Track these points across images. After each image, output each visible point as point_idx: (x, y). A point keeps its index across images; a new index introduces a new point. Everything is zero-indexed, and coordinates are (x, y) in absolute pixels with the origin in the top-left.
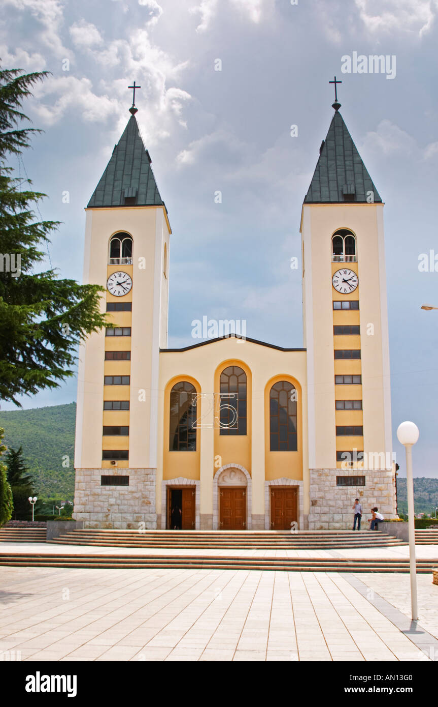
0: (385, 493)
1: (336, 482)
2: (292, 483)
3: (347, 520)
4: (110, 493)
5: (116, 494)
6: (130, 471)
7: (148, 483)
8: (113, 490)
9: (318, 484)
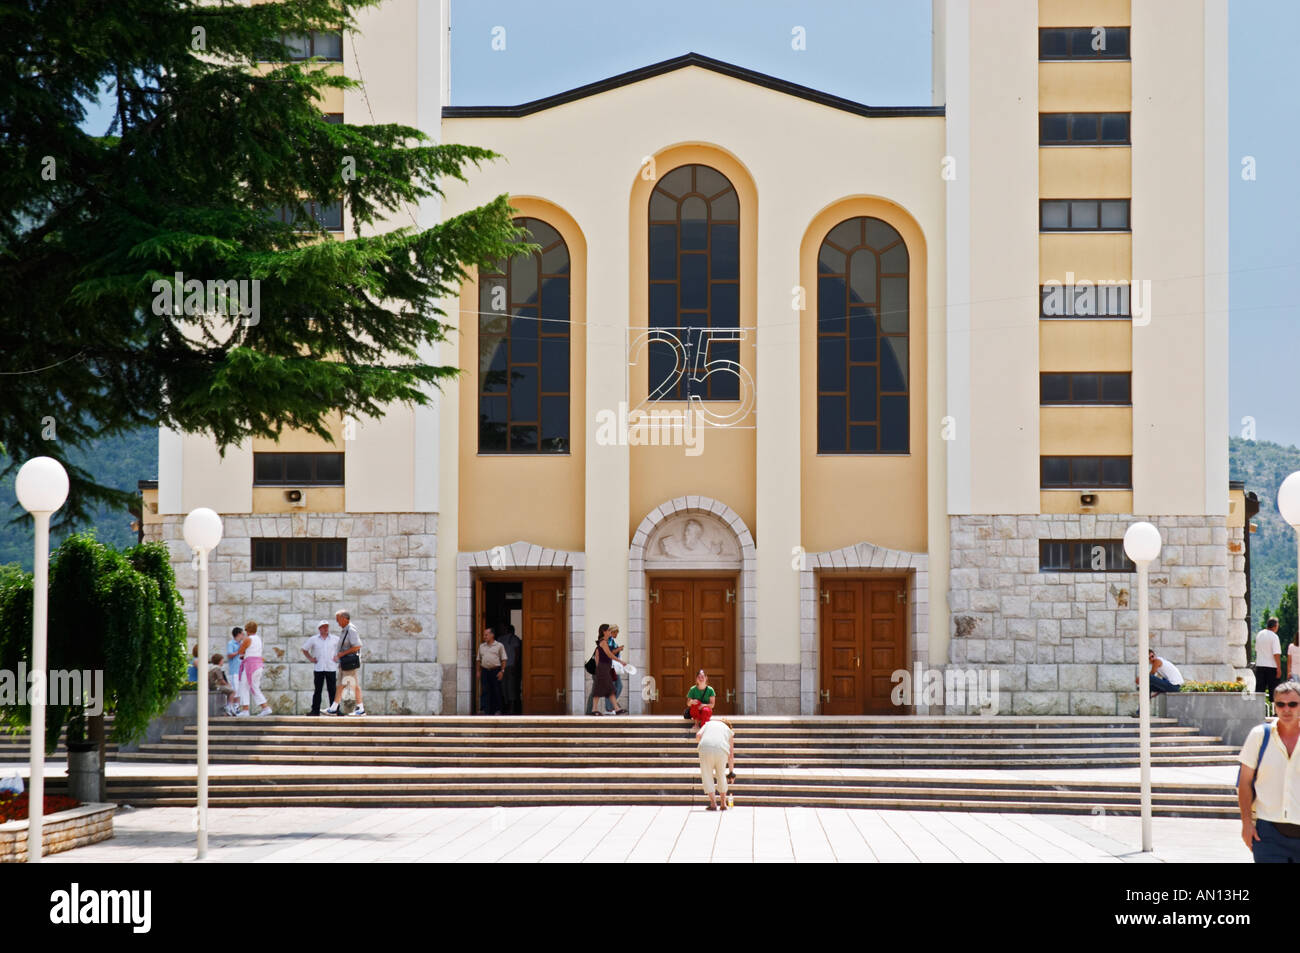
0: (1201, 596)
1: (1036, 561)
2: (893, 560)
3: (1074, 684)
4: (282, 595)
5: (303, 600)
6: (350, 521)
7: (411, 561)
8: (294, 586)
9: (976, 566)
